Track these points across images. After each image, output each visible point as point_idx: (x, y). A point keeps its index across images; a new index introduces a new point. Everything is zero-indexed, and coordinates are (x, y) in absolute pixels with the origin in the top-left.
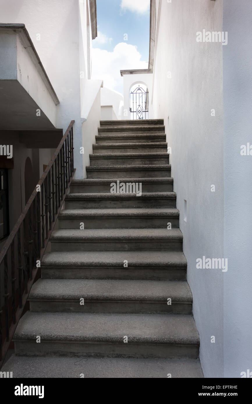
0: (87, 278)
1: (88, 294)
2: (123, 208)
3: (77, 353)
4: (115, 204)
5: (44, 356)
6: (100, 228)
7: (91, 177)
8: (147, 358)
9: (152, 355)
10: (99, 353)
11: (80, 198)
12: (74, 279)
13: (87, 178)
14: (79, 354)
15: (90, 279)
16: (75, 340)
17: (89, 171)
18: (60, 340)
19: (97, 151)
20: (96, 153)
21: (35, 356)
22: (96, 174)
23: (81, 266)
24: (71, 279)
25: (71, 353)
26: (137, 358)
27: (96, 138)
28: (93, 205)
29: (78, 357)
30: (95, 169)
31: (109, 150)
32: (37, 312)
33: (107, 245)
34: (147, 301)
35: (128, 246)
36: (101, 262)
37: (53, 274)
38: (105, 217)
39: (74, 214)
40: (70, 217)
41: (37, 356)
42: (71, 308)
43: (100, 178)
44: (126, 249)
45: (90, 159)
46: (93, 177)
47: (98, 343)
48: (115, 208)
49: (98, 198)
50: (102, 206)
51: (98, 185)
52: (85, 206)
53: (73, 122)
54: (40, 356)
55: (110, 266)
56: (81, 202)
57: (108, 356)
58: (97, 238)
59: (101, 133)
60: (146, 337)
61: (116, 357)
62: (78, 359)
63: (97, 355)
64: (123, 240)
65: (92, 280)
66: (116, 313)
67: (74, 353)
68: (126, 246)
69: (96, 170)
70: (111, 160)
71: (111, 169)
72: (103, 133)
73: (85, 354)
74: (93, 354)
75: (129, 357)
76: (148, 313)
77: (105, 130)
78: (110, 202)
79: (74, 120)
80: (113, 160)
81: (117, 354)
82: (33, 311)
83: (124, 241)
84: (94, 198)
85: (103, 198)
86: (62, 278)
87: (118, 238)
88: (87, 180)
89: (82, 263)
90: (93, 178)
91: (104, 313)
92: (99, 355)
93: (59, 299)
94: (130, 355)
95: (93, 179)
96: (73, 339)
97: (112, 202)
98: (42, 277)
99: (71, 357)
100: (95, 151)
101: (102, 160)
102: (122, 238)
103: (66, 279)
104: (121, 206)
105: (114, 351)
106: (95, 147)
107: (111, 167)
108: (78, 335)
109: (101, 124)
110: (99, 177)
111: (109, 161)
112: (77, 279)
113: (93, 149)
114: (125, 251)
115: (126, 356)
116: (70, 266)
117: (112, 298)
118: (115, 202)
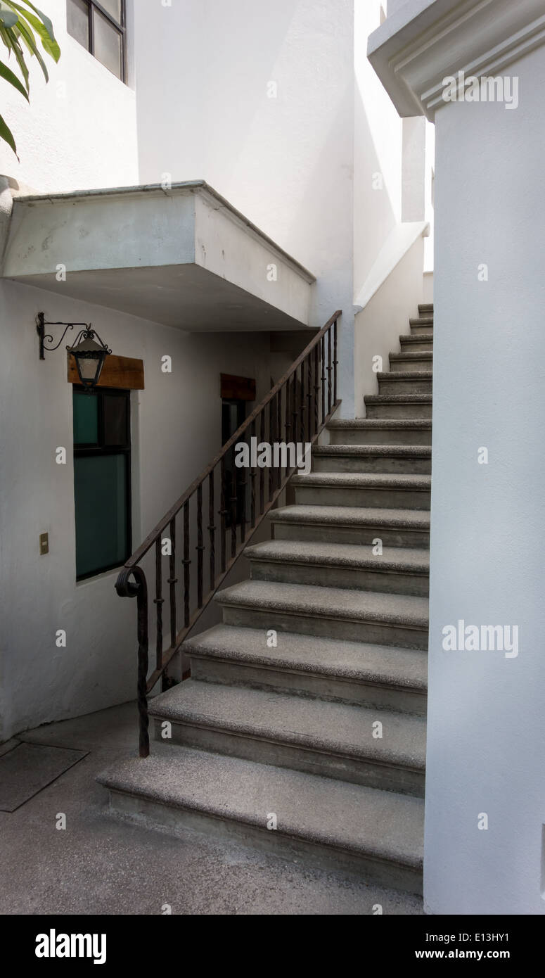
0: (320, 584)
1: (309, 604)
2: (416, 474)
3: (276, 687)
4: (401, 465)
5: (230, 685)
6: (365, 507)
7: (374, 415)
8: (382, 709)
9: (389, 705)
10: (308, 692)
11: (339, 453)
12: (300, 584)
13: (367, 418)
14: (279, 690)
15: (326, 586)
16: (272, 665)
17: (370, 403)
18: (251, 662)
19: (398, 366)
20: (396, 370)
21: (217, 683)
22: (383, 409)
23: (310, 563)
24: (296, 583)
25: (268, 685)
26: (366, 707)
27: (401, 341)
28: (362, 465)
29: (277, 693)
30: (380, 400)
31: (422, 363)
32: (233, 625)
33: (365, 534)
34: (400, 624)
35: (402, 538)
36: (341, 558)
37: (269, 572)
38: (373, 486)
39: (320, 480)
40: (313, 484)
41: (221, 684)
42: (283, 625)
43: (390, 418)
44: (398, 544)
45: (379, 382)
46: (378, 416)
47: (306, 674)
48: (402, 473)
49: (372, 454)
50: (377, 468)
51: (379, 430)
52: (349, 467)
53: (339, 314)
54: (225, 685)
55: (357, 567)
56: (343, 460)
57: (322, 699)
58: (347, 520)
59: (415, 330)
60: (378, 673)
61: (333, 701)
62: (276, 696)
63: (305, 695)
64: (393, 527)
65: (327, 588)
66: (351, 640)
67: (272, 687)
68: (399, 538)
69: (382, 402)
70: (419, 384)
71: (409, 401)
72: (420, 330)
73: (287, 690)
74: (299, 692)
75: (353, 704)
76: (404, 647)
77: (424, 324)
78: (392, 460)
79: (340, 309)
80: (422, 384)
81: (335, 697)
82: (227, 624)
83: (394, 529)
84: (362, 454)
85: (379, 454)
86: (282, 581)
87: (384, 522)
88: (367, 420)
89: (311, 558)
90: (377, 418)
91: (333, 638)
92: (307, 694)
93: (263, 607)
94: (355, 702)
95: (378, 420)
96: (269, 664)
97: (397, 462)
98: (251, 576)
99: (268, 692)
100: (394, 366)
101: (404, 384)
102: (391, 522)
103: (287, 582)
104: (413, 470)
105: (330, 691)
106: (395, 359)
107: (410, 398)
108: (276, 658)
109: (420, 312)
110: (388, 415)
111: (414, 385)
112: (306, 584)
113: (390, 362)
114: (397, 547)
115: (349, 702)
116: (293, 561)
117: (344, 614)
118: (403, 462)
